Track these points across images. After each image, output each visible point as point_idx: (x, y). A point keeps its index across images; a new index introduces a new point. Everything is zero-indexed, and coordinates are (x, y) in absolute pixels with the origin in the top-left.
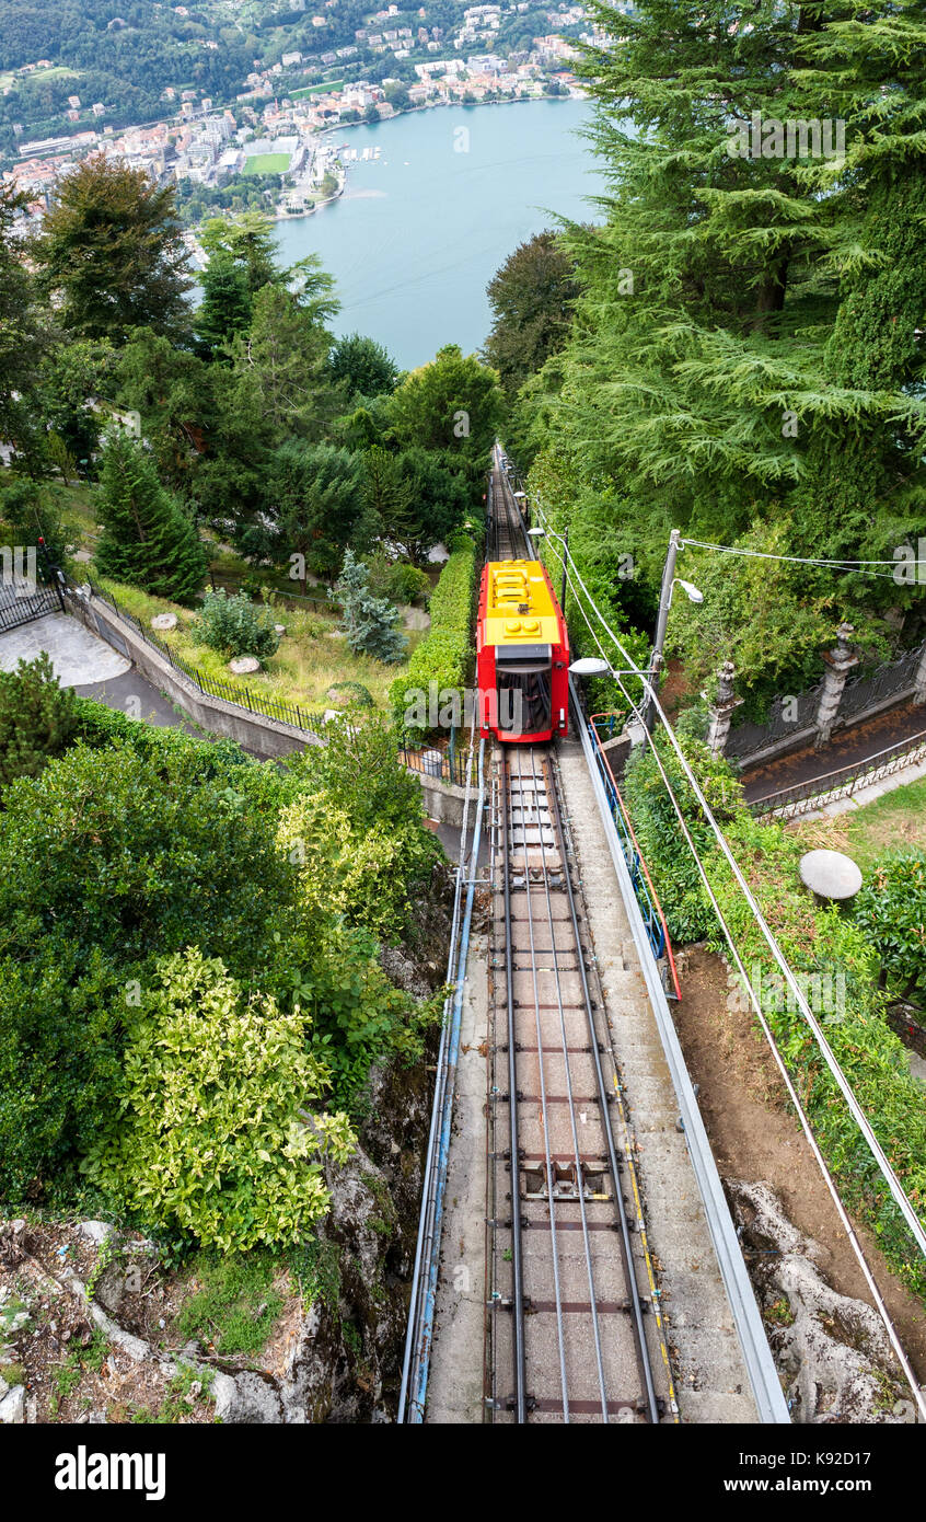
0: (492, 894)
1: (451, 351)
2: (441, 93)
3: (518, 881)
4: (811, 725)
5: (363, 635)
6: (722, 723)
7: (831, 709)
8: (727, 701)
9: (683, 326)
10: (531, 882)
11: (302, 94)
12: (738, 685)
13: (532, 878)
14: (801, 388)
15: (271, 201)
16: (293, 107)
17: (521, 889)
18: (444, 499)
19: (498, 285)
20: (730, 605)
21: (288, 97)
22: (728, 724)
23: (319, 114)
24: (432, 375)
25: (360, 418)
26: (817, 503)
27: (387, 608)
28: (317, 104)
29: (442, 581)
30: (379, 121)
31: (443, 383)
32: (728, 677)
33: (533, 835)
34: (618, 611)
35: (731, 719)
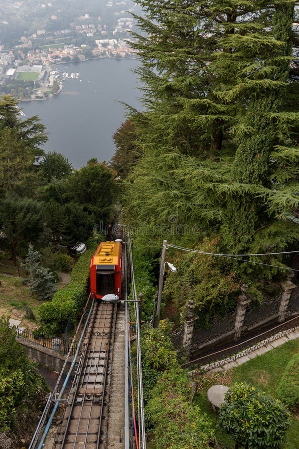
0: (67, 406)
1: (94, 161)
2: (107, 52)
3: (79, 400)
4: (232, 330)
5: (36, 285)
6: (189, 327)
7: (240, 322)
8: (191, 318)
9: (175, 154)
10: (85, 400)
11: (45, 48)
12: (195, 310)
13: (87, 398)
14: (221, 182)
15: (29, 92)
16: (41, 53)
17: (80, 404)
18: (83, 225)
19: (118, 134)
20: (193, 274)
21: (39, 48)
22: (192, 328)
23: (52, 57)
24: (84, 171)
25: (51, 188)
26: (230, 232)
27: (48, 272)
28: (52, 52)
29: (79, 262)
30: (79, 62)
31: (89, 174)
32: (191, 306)
33: (92, 379)
34: (152, 276)
35: (194, 326)
